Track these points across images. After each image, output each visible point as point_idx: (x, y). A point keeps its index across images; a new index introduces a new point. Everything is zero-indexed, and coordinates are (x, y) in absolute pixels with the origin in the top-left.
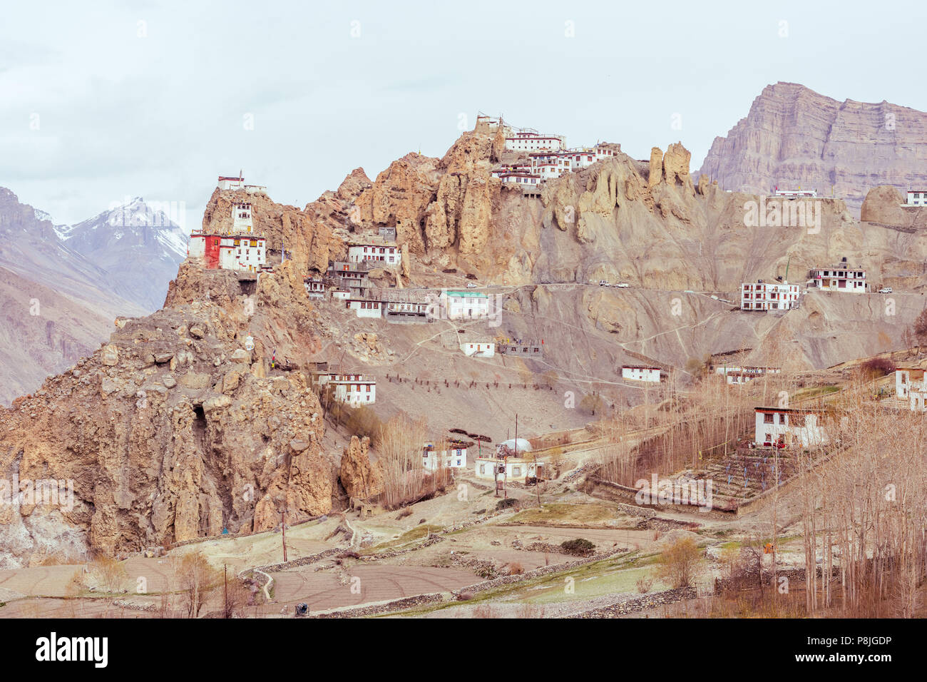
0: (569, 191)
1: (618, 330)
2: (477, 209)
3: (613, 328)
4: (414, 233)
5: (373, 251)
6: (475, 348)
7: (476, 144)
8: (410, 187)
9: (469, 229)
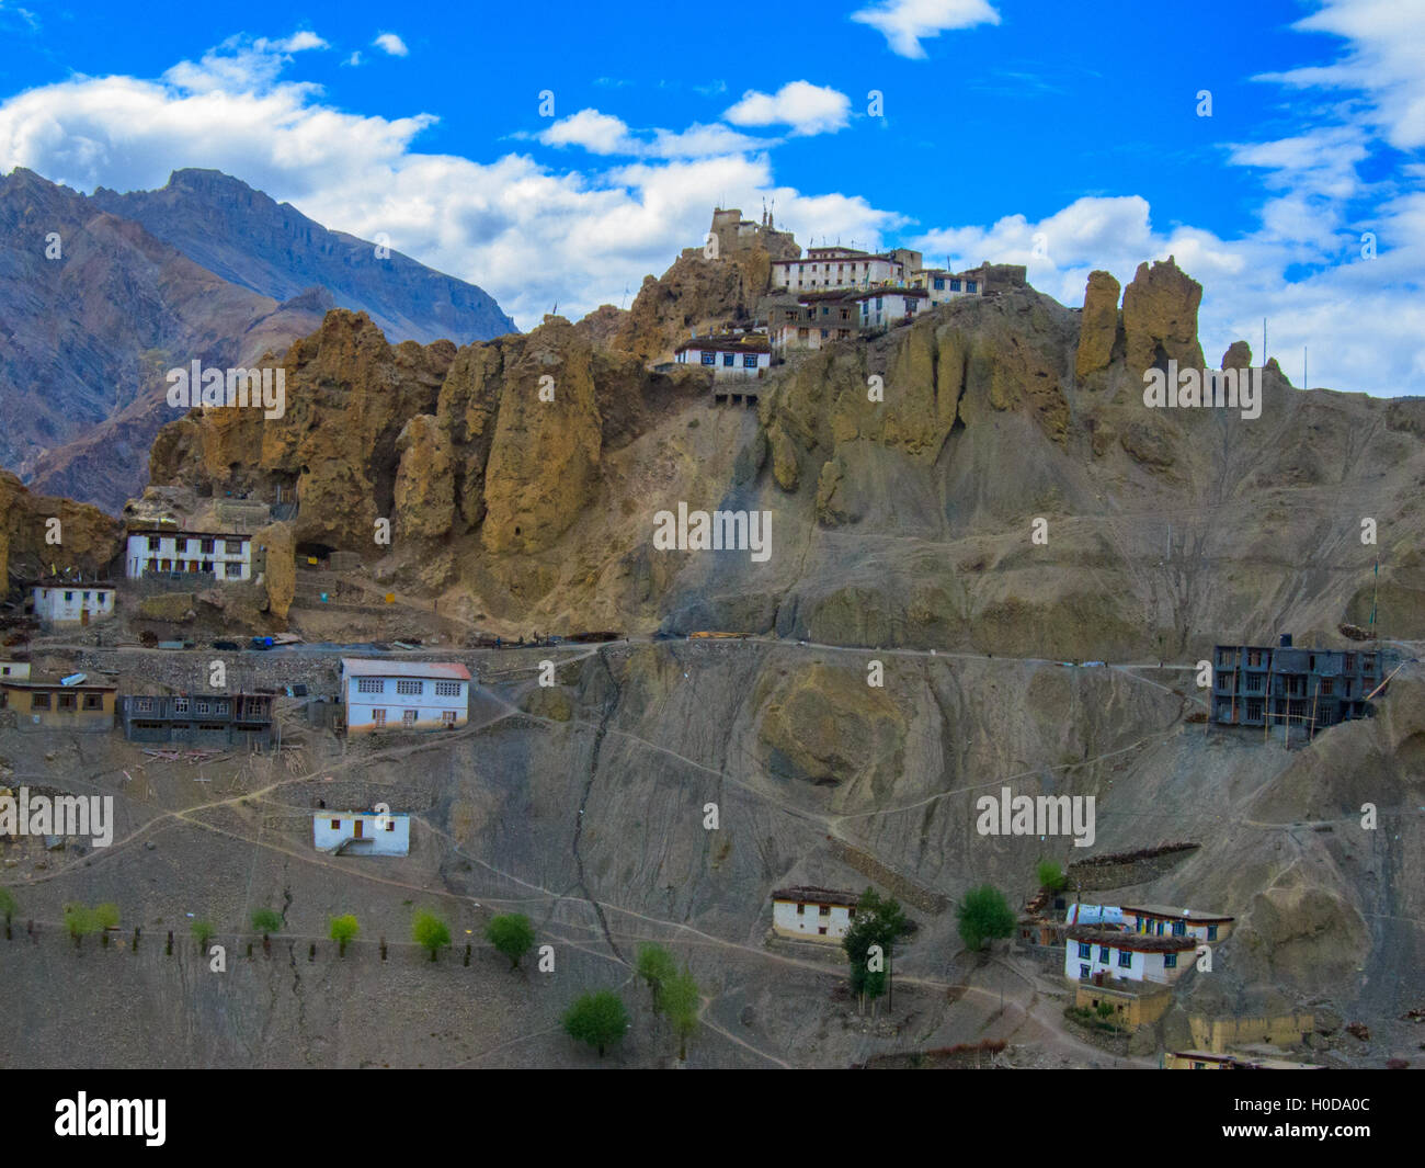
0: (830, 386)
1: (837, 775)
2: (534, 434)
3: (819, 770)
4: (357, 498)
5: (181, 546)
6: (347, 830)
7: (699, 276)
8: (362, 375)
9: (507, 486)
